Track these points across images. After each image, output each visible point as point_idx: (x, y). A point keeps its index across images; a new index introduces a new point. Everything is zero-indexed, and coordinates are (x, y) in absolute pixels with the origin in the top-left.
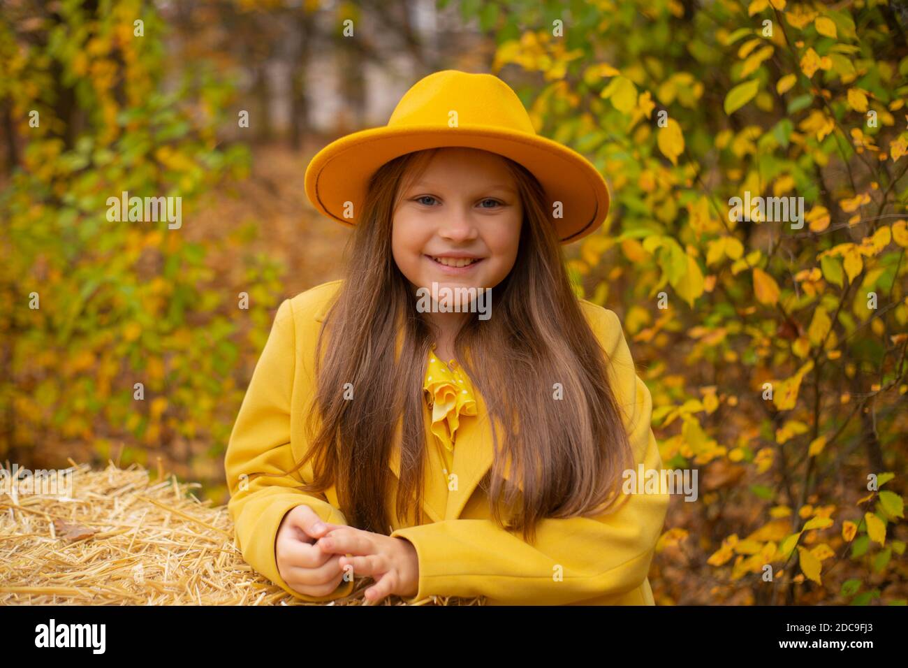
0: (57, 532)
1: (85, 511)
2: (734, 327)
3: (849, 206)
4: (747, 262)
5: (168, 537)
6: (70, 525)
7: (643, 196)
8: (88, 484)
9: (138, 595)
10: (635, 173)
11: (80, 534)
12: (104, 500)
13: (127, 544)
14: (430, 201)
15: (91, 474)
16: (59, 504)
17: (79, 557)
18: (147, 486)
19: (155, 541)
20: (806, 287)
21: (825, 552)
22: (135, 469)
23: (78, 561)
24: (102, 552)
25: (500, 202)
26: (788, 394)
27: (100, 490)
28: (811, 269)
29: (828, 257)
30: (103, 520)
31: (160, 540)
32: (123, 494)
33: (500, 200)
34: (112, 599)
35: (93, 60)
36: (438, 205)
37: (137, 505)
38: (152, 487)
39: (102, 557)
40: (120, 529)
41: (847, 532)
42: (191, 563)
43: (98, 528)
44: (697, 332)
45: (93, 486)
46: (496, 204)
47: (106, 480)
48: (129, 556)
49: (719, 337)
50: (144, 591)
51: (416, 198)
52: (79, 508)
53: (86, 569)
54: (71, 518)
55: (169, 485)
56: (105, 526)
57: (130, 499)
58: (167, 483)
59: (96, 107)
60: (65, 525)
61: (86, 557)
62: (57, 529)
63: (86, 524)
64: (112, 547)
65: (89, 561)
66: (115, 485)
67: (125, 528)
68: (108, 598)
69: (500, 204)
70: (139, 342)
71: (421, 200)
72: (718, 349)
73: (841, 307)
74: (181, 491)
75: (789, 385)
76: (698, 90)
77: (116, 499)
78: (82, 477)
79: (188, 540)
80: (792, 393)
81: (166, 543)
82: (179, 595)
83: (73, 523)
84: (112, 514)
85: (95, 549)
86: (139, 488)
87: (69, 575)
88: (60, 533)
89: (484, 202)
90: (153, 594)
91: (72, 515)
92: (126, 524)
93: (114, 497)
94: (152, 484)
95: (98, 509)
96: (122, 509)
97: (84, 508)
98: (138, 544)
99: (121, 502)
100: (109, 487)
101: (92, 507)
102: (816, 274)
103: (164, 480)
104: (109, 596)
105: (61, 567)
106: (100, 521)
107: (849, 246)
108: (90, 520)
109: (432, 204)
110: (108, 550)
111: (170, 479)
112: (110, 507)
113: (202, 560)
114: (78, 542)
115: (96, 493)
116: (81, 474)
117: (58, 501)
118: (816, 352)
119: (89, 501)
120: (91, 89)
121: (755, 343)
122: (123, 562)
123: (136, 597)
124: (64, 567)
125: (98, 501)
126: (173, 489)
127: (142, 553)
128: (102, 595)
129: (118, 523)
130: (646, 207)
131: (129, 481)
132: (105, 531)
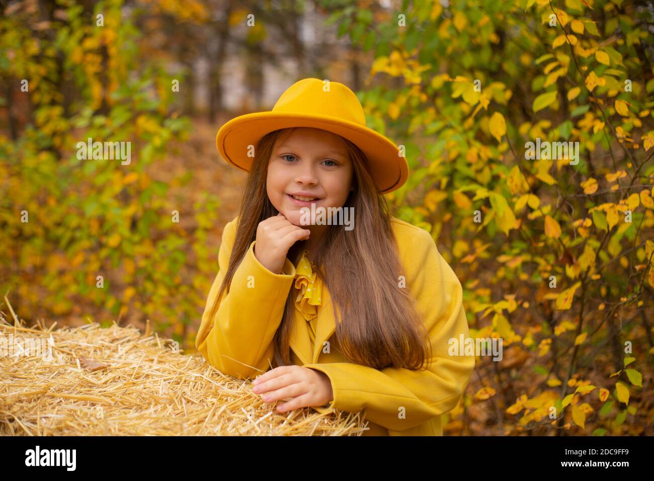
0: (82, 365)
1: (99, 353)
2: (526, 257)
3: (611, 178)
4: (541, 211)
5: (157, 370)
6: (90, 361)
7: (469, 165)
8: (99, 336)
9: (144, 404)
10: (464, 149)
11: (99, 366)
12: (111, 346)
13: (131, 374)
14: (292, 158)
15: (100, 330)
16: (81, 347)
17: (99, 380)
18: (139, 339)
19: (150, 373)
20: (581, 230)
21: (587, 408)
22: (130, 328)
23: (99, 382)
24: (114, 378)
25: (336, 162)
26: (566, 299)
27: (108, 339)
28: (584, 219)
29: (596, 211)
30: (111, 359)
31: (152, 372)
32: (122, 344)
33: (336, 161)
34: (127, 405)
35: (86, 52)
36: (296, 161)
37: (133, 351)
38: (141, 339)
39: (114, 380)
40: (123, 365)
41: (602, 395)
42: (174, 387)
43: (109, 364)
44: (502, 259)
45: (103, 337)
46: (334, 164)
47: (111, 333)
48: (132, 380)
49: (517, 263)
50: (147, 401)
51: (283, 155)
52: (95, 351)
53: (106, 387)
54: (90, 356)
55: (154, 339)
56: (113, 362)
57: (128, 346)
58: (152, 337)
59: (86, 85)
60: (86, 361)
61: (104, 380)
62: (81, 363)
63: (100, 360)
64: (121, 375)
65: (106, 383)
66: (117, 337)
67: (126, 364)
68: (124, 404)
69: (336, 164)
70: (118, 248)
71: (285, 158)
72: (516, 271)
73: (601, 248)
74: (161, 343)
75: (567, 294)
76: (508, 94)
77: (119, 346)
78: (95, 331)
79: (172, 373)
80: (569, 298)
81: (156, 374)
82: (170, 405)
83: (92, 360)
84: (117, 356)
85: (111, 375)
86: (133, 340)
87: (96, 391)
88: (84, 366)
89: (326, 161)
90: (153, 403)
91: (91, 354)
92: (128, 361)
93: (118, 344)
94: (141, 338)
95: (108, 352)
96: (123, 352)
97: (98, 350)
98: (138, 374)
99: (122, 348)
100: (114, 338)
101: (103, 351)
102: (588, 222)
103: (149, 336)
104: (125, 403)
105: (90, 385)
106: (109, 359)
107: (611, 204)
108: (103, 358)
109: (292, 161)
110: (118, 377)
111: (154, 335)
112: (115, 351)
113: (182, 386)
114: (98, 371)
115: (105, 342)
116: (95, 329)
117: (80, 346)
118: (583, 276)
119: (101, 347)
120: (84, 73)
121: (541, 268)
122: (129, 384)
123: (142, 405)
124: (92, 385)
125: (107, 346)
126: (156, 341)
127: (141, 379)
128: (121, 402)
129: (122, 361)
130: (471, 172)
131: (128, 335)
132: (113, 365)
